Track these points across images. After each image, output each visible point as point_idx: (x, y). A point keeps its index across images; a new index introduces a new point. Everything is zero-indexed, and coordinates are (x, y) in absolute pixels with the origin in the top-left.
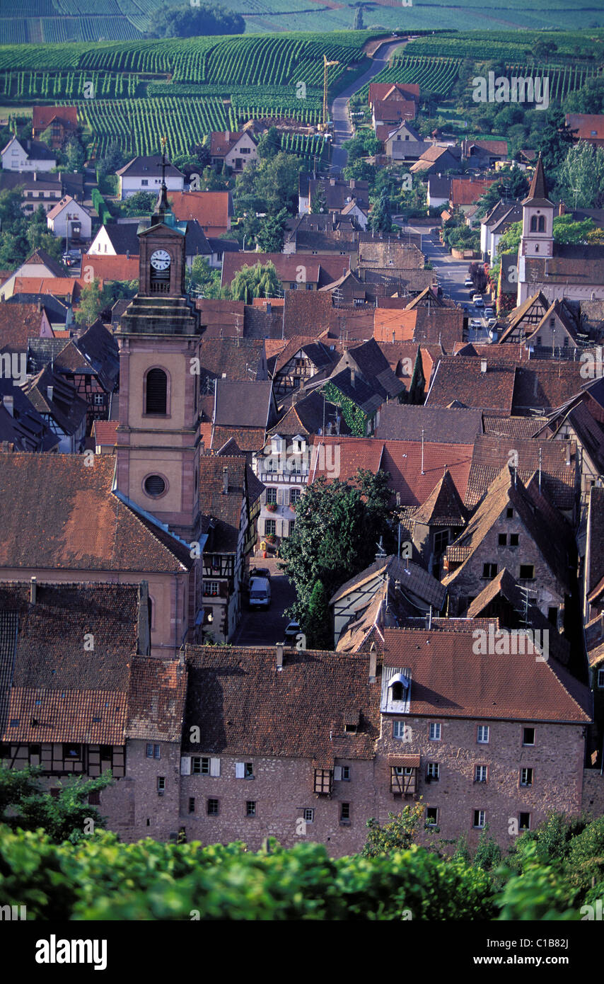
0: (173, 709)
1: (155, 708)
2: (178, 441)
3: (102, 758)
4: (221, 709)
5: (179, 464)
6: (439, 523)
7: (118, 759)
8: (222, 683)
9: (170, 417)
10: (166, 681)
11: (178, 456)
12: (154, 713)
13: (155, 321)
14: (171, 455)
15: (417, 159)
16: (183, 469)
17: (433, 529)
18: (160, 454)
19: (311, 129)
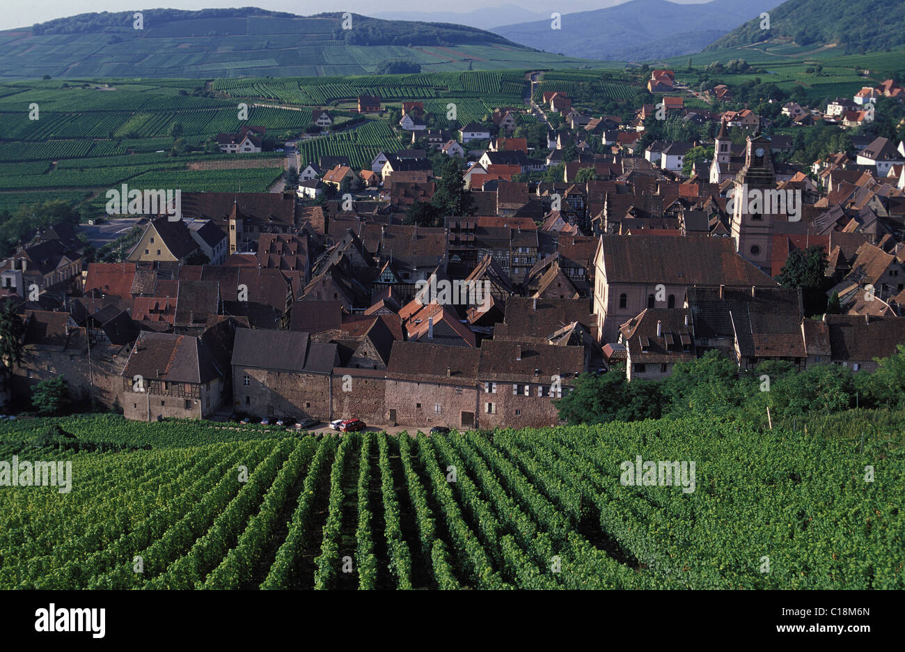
0: (825, 341)
1: (817, 341)
2: (767, 231)
3: (796, 363)
4: (844, 341)
5: (767, 241)
6: (839, 268)
7: (802, 363)
8: (843, 331)
9: (763, 220)
10: (820, 330)
11: (766, 237)
12: (817, 343)
13: (758, 179)
14: (763, 237)
15: (587, 124)
16: (768, 243)
17: (836, 269)
18: (758, 236)
19: (524, 112)
